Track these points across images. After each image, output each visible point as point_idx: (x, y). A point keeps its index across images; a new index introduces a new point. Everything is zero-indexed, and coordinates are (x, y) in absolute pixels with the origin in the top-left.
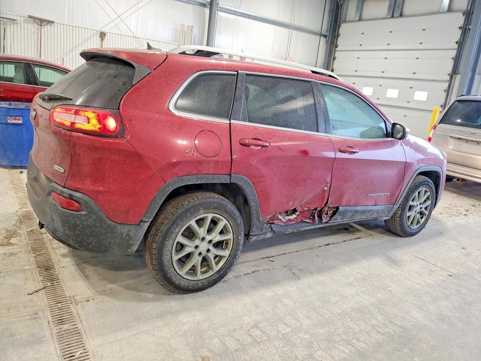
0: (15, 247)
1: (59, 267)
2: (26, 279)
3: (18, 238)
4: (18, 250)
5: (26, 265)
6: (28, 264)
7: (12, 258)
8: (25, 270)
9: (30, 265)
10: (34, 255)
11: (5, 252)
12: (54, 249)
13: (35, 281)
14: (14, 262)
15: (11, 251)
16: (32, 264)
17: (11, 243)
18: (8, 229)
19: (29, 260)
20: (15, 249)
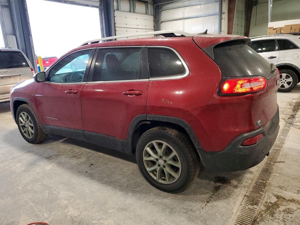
0: (276, 193)
1: (260, 168)
2: (281, 169)
3: (269, 201)
4: (275, 189)
5: (277, 176)
6: (275, 177)
7: (282, 185)
8: (279, 174)
9: (275, 175)
10: (267, 181)
11: (285, 192)
12: (252, 180)
13: (278, 167)
14: (283, 181)
15: (281, 190)
16: (273, 175)
17: (277, 198)
18: (271, 218)
19: (273, 179)
20: (277, 191)
